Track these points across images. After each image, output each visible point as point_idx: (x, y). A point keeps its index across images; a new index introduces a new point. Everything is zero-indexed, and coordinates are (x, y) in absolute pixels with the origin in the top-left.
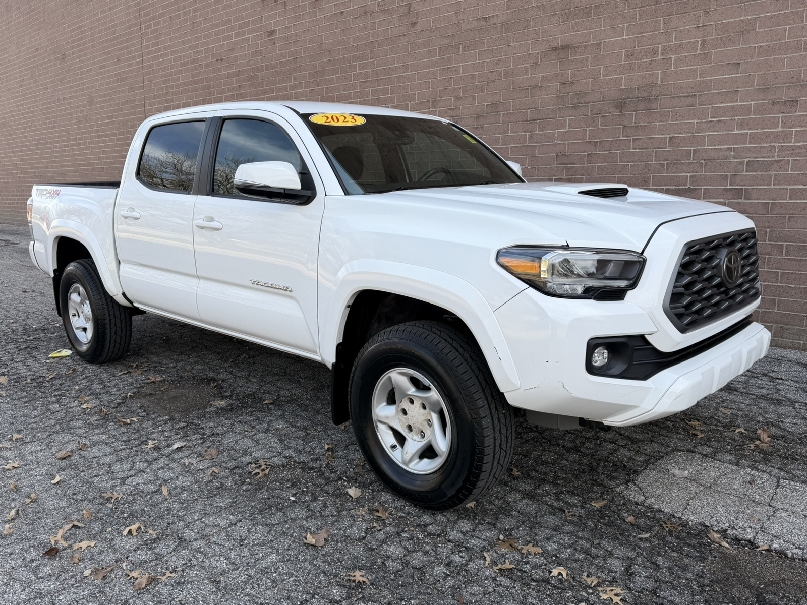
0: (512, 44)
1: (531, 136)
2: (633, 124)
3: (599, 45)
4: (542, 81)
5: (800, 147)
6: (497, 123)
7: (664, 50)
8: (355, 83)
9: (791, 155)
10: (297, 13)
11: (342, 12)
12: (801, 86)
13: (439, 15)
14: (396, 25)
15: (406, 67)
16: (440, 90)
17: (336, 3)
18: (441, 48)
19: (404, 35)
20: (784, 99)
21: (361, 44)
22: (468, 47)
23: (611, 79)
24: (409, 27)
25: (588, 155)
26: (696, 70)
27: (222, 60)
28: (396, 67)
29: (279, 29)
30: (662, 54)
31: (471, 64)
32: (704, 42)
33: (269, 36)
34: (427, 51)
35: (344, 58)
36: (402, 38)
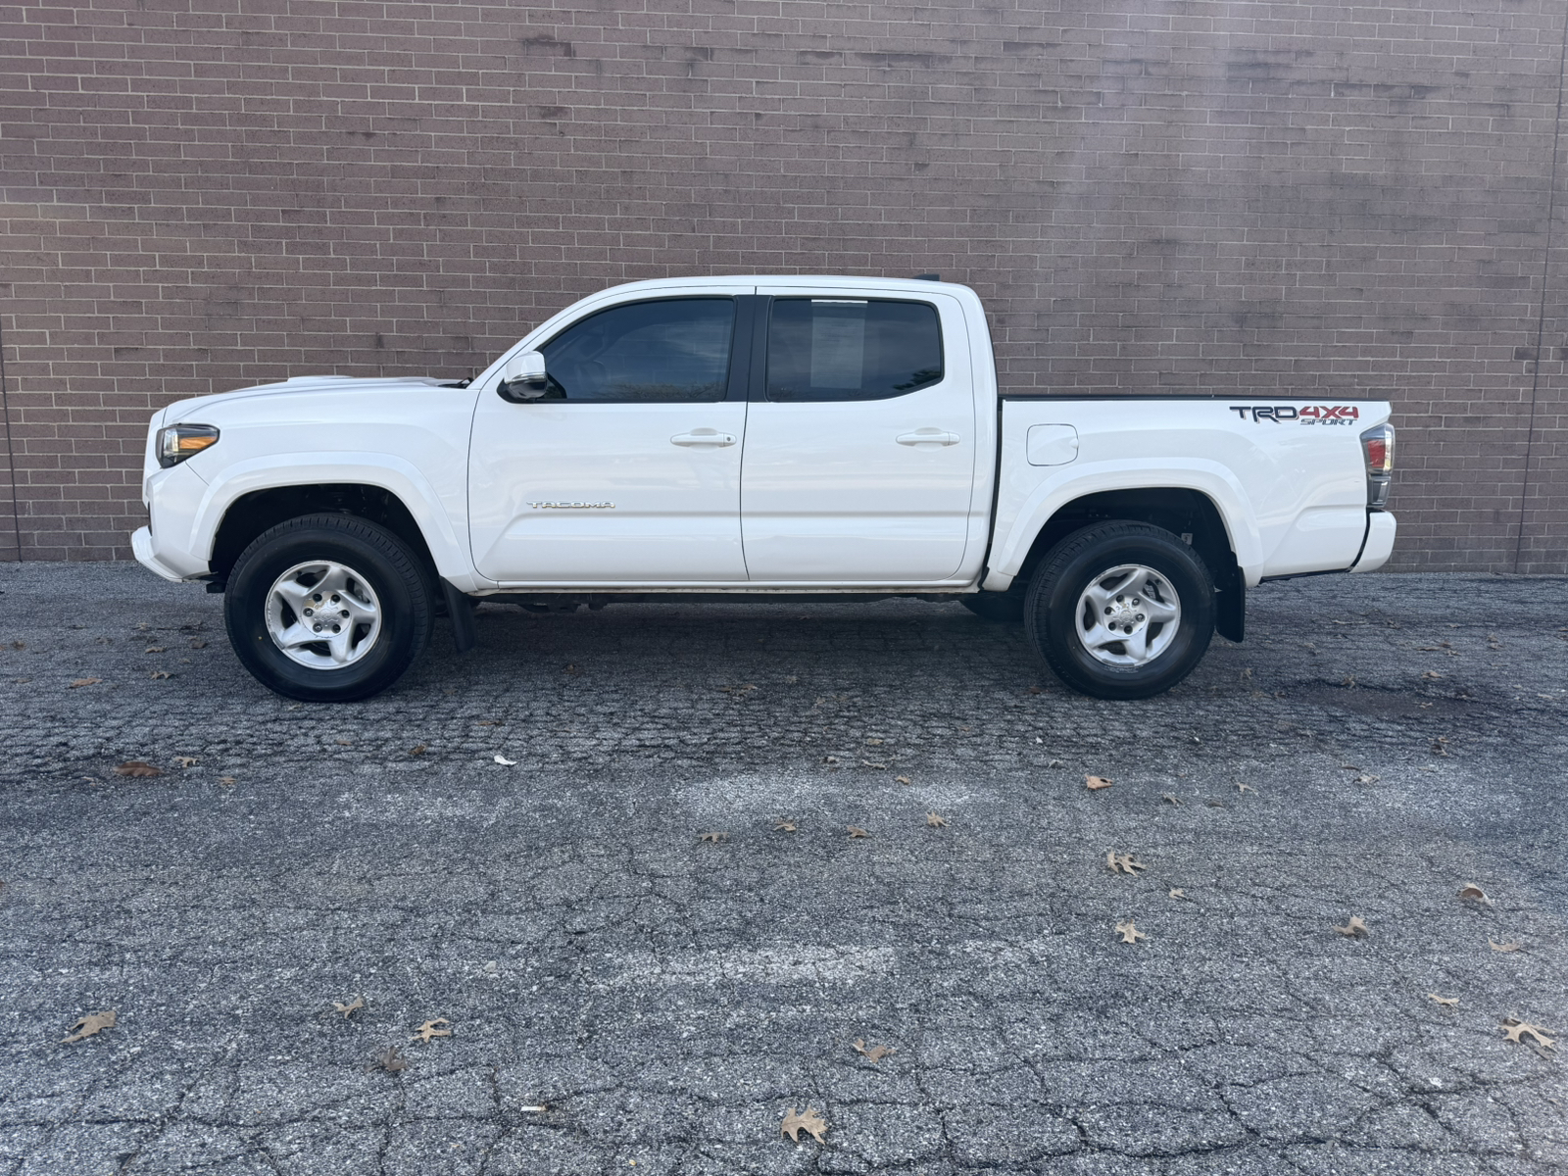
0: (1095, 224)
1: (1124, 348)
2: (1256, 343)
3: (1215, 246)
4: (1139, 278)
5: (1414, 377)
6: (1071, 326)
7: (1289, 265)
8: (791, 238)
9: (1408, 384)
10: (633, 90)
11: (758, 115)
12: (1416, 319)
13: (970, 163)
14: (884, 161)
15: (905, 229)
16: (971, 270)
17: (744, 95)
18: (975, 210)
19: (901, 179)
20: (1402, 330)
21: (805, 177)
22: (1023, 217)
23: (1229, 288)
24: (911, 169)
25: (1202, 374)
26: (1320, 291)
27: (368, 135)
28: (885, 225)
29: (578, 111)
30: (1286, 269)
31: (1029, 242)
32: (1328, 264)
33: (544, 117)
34: (948, 211)
35: (762, 192)
36: (897, 183)
